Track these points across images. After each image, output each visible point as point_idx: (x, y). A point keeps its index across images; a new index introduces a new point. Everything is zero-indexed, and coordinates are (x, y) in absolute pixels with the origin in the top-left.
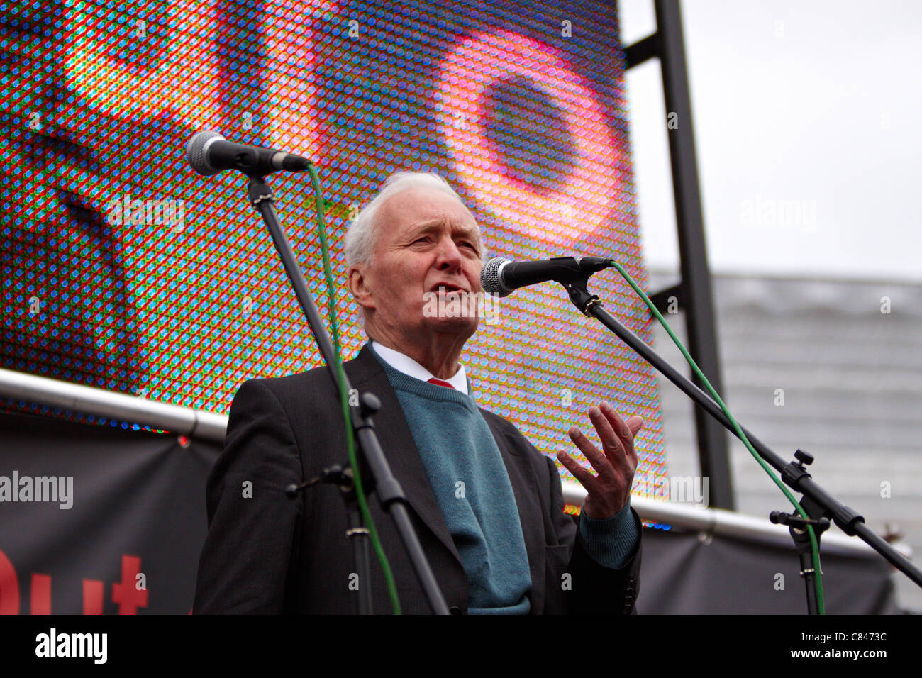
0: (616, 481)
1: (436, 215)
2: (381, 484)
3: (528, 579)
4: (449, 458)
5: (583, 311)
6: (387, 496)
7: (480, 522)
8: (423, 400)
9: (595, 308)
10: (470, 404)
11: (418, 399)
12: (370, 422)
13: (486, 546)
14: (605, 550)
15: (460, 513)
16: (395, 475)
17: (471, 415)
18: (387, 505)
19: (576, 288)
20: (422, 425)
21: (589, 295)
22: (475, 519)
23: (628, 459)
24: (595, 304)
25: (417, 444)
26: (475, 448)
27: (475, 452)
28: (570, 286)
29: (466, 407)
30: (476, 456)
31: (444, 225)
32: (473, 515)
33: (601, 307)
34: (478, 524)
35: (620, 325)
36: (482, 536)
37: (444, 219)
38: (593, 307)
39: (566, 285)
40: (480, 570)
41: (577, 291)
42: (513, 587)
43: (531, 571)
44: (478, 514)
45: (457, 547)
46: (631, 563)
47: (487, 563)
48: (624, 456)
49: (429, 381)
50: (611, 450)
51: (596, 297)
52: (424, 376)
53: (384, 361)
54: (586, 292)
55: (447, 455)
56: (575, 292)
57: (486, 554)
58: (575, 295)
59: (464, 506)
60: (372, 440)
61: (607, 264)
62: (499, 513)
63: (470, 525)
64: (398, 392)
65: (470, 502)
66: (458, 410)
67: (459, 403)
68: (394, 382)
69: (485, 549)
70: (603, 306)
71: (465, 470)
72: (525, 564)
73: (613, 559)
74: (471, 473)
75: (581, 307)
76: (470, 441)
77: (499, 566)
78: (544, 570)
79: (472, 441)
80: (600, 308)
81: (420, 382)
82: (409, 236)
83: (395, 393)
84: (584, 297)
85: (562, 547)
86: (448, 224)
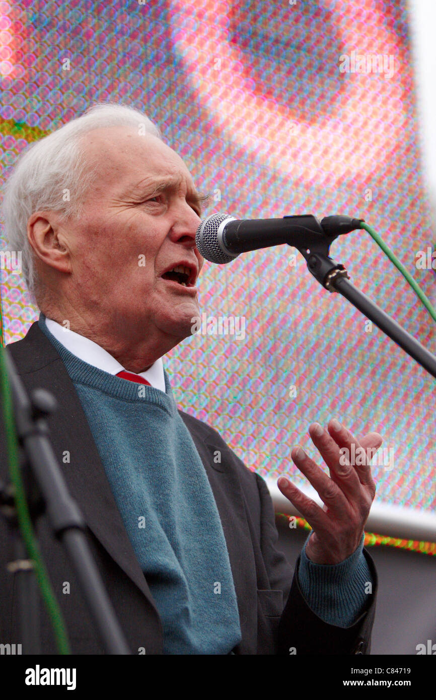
0: (350, 517)
1: (172, 170)
2: (53, 508)
3: (238, 631)
4: (141, 476)
5: (324, 285)
6: (60, 521)
7: (179, 558)
8: (111, 399)
9: (339, 280)
10: (170, 405)
11: (104, 398)
12: (43, 426)
13: (187, 588)
14: (331, 603)
15: (154, 545)
16: (73, 495)
17: (170, 419)
18: (60, 534)
19: (316, 255)
20: (110, 431)
21: (331, 264)
22: (173, 552)
23: (363, 489)
24: (339, 275)
25: (102, 453)
26: (175, 463)
27: (175, 467)
28: (308, 252)
29: (165, 410)
30: (175, 473)
31: (180, 185)
32: (170, 548)
33: (346, 279)
34: (176, 560)
36: (182, 575)
37: (181, 177)
38: (336, 280)
39: (304, 250)
40: (178, 616)
41: (317, 258)
42: (219, 640)
43: (242, 621)
44: (175, 546)
45: (149, 587)
46: (362, 621)
47: (187, 609)
48: (358, 485)
49: (117, 375)
50: (341, 478)
51: (341, 267)
52: (112, 367)
53: (62, 346)
54: (328, 260)
55: (138, 472)
56: (314, 259)
57: (186, 598)
58: (315, 264)
59: (159, 537)
60: (43, 449)
61: (355, 227)
62: (201, 546)
63: (167, 560)
64: (79, 386)
65: (166, 531)
66: (155, 413)
67: (156, 404)
68: (74, 373)
69: (186, 591)
70: (349, 278)
71: (161, 492)
72: (233, 612)
73: (340, 614)
74: (168, 495)
75: (322, 278)
76: (168, 453)
77: (200, 615)
78: (255, 619)
79: (172, 453)
80: (345, 281)
81: (107, 376)
82: (141, 192)
83: (74, 388)
84: (325, 267)
85: (276, 593)
86: (184, 184)
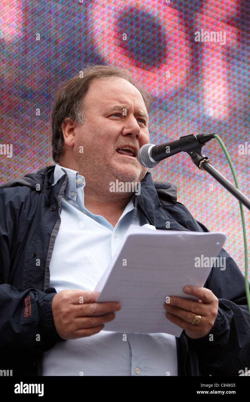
5: (198, 166)
21: (202, 156)
24: (205, 162)
28: (192, 153)
33: (209, 164)
35: (222, 178)
38: (204, 163)
39: (189, 152)
41: (196, 154)
51: (206, 158)
54: (200, 155)
56: (194, 155)
58: (194, 157)
61: (211, 137)
84: (199, 158)
